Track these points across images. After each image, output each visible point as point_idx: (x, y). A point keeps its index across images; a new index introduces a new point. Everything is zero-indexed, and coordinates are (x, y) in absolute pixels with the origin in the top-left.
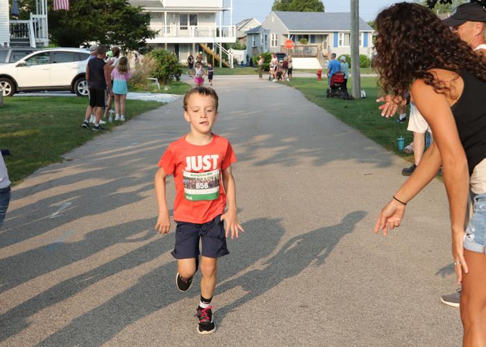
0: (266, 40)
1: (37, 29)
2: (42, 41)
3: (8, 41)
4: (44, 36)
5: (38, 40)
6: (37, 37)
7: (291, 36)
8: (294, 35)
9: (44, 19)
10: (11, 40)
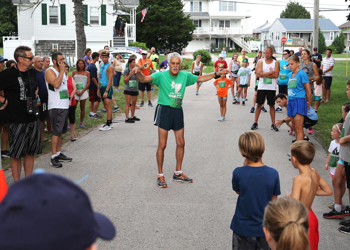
0: (272, 36)
1: (129, 32)
2: (132, 39)
3: (112, 40)
4: (133, 36)
5: (130, 39)
6: (130, 36)
7: (288, 33)
8: (290, 33)
9: (134, 26)
10: (114, 39)
